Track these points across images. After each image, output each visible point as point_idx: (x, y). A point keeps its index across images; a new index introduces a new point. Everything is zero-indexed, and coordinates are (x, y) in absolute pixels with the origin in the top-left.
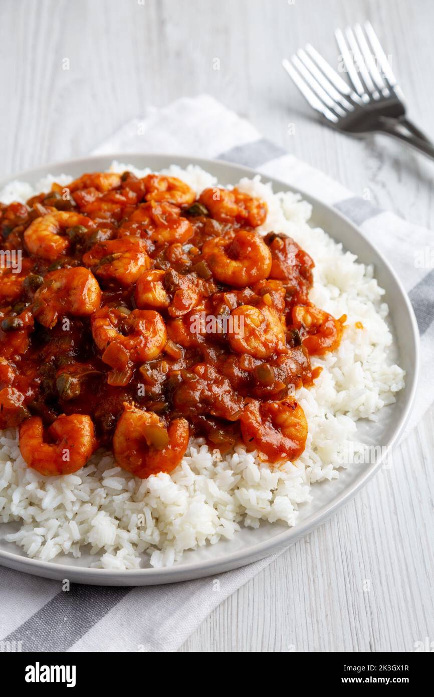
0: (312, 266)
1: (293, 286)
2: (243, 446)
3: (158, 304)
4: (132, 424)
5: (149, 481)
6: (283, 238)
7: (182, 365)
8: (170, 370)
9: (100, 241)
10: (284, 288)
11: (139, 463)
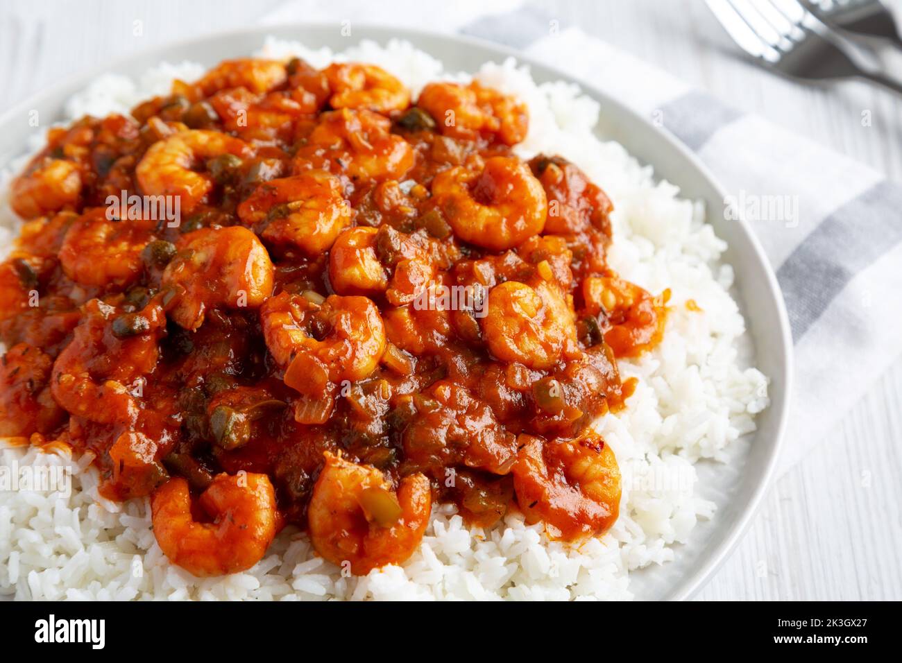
0: (610, 209)
1: (583, 245)
2: (519, 516)
3: (370, 286)
4: (340, 487)
5: (370, 580)
6: (561, 163)
7: (413, 384)
8: (394, 394)
9: (264, 181)
10: (569, 248)
11: (354, 551)
